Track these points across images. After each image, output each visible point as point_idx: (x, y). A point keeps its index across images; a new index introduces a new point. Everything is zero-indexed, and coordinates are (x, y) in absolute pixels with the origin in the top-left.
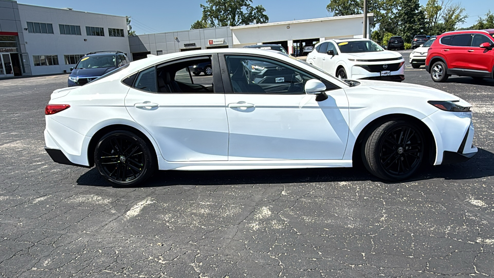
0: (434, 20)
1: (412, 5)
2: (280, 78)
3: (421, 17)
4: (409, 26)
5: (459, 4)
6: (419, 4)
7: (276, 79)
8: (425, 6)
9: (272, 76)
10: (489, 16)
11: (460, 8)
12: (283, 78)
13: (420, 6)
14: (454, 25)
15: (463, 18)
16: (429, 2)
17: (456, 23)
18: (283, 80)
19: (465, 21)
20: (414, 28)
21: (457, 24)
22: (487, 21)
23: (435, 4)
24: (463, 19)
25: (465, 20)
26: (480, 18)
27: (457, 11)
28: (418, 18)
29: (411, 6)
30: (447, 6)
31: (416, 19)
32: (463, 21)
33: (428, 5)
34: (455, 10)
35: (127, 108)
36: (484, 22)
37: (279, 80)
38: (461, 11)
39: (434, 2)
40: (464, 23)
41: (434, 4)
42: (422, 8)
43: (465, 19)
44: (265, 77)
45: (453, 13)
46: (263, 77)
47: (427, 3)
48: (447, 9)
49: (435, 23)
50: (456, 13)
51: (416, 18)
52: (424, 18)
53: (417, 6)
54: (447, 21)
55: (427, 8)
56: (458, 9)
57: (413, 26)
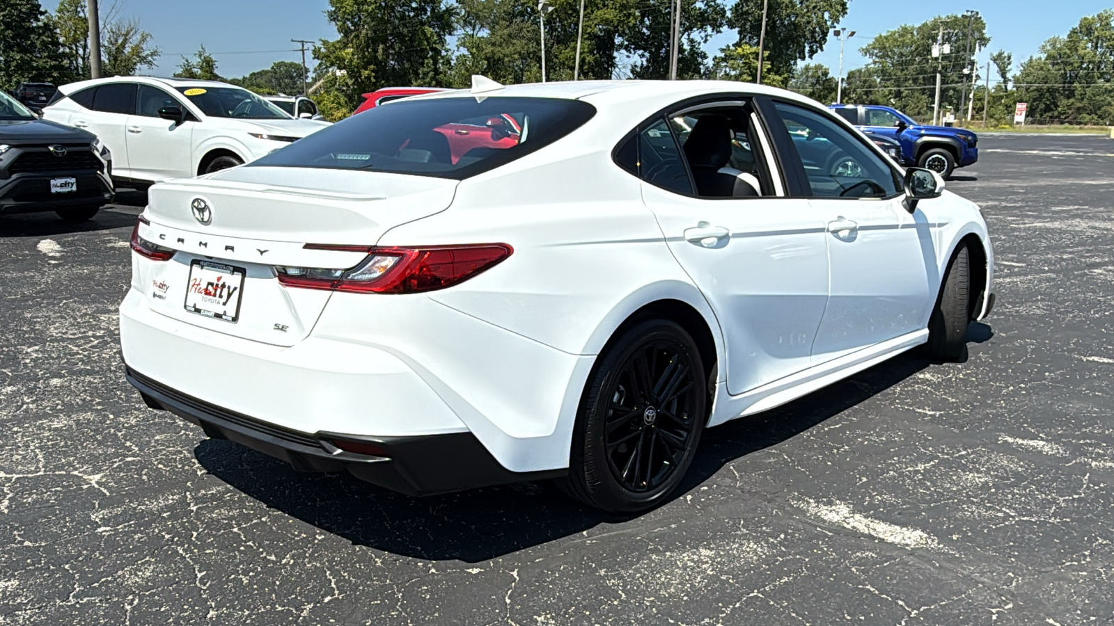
0: (81, 51)
1: (20, 5)
2: (63, 181)
3: (50, 40)
4: (22, 57)
5: (137, 21)
6: (40, 6)
7: (52, 182)
8: (54, 15)
9: (38, 171)
10: (203, 58)
11: (140, 32)
12: (73, 180)
13: (42, 9)
14: (133, 69)
15: (148, 55)
16: (62, 4)
17: (135, 64)
18: (72, 185)
19: (154, 62)
20: (35, 64)
21: (140, 69)
22: (202, 68)
23: (79, 12)
24: (150, 58)
25: (154, 60)
26: (187, 61)
27: (134, 38)
28: (44, 41)
29: (19, 8)
30: (108, 21)
31: (38, 43)
32: (150, 63)
33: (60, 11)
34: (128, 33)
35: (668, 243)
36: (195, 70)
37: (61, 186)
38: (143, 39)
39: (77, 7)
40: (153, 66)
41: (77, 12)
42: (47, 17)
43: (155, 57)
44: (14, 176)
45: (125, 41)
46: (10, 177)
47: (57, 7)
48: (109, 29)
49: (83, 59)
50: (131, 40)
51: (38, 39)
52: (56, 44)
53: (35, 11)
54: (116, 59)
55: (59, 18)
56: (136, 32)
57: (32, 60)
